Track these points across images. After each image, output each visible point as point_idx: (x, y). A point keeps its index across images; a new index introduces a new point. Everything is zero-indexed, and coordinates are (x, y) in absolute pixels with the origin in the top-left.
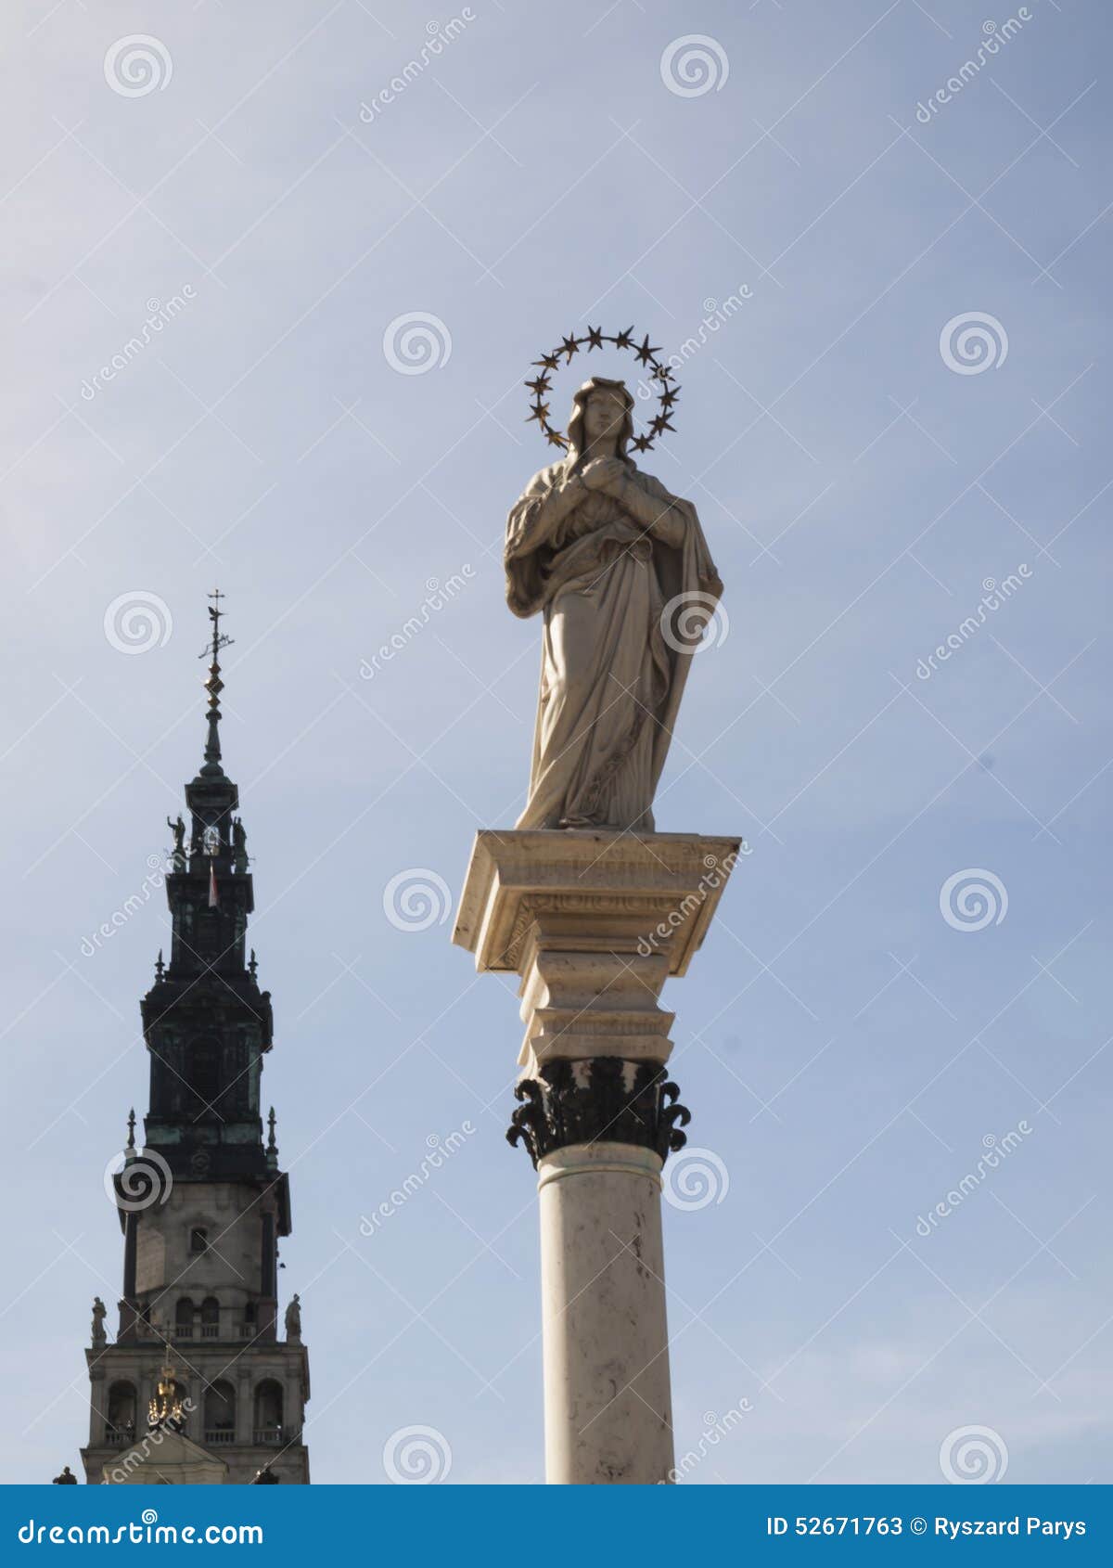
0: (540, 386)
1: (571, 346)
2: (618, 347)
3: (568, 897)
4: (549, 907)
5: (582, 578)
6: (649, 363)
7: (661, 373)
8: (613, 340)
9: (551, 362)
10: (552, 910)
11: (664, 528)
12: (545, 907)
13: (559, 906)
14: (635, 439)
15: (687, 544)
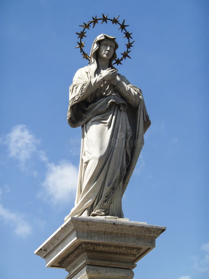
0: (82, 35)
1: (95, 21)
2: (113, 23)
3: (99, 245)
4: (92, 248)
5: (101, 116)
6: (124, 31)
7: (128, 35)
8: (111, 20)
9: (87, 26)
10: (93, 249)
11: (132, 99)
12: (91, 248)
13: (96, 248)
14: (116, 60)
15: (140, 106)
